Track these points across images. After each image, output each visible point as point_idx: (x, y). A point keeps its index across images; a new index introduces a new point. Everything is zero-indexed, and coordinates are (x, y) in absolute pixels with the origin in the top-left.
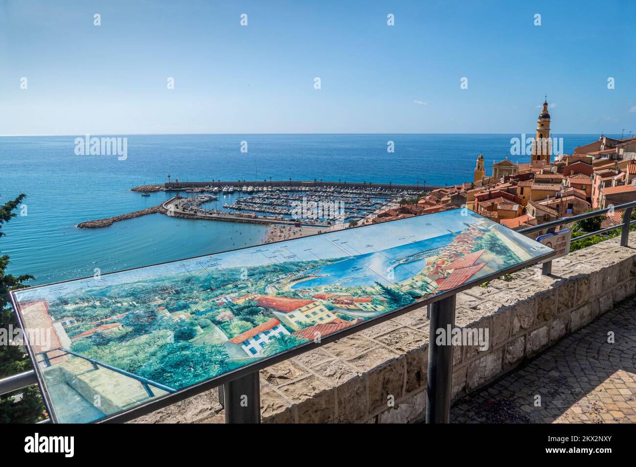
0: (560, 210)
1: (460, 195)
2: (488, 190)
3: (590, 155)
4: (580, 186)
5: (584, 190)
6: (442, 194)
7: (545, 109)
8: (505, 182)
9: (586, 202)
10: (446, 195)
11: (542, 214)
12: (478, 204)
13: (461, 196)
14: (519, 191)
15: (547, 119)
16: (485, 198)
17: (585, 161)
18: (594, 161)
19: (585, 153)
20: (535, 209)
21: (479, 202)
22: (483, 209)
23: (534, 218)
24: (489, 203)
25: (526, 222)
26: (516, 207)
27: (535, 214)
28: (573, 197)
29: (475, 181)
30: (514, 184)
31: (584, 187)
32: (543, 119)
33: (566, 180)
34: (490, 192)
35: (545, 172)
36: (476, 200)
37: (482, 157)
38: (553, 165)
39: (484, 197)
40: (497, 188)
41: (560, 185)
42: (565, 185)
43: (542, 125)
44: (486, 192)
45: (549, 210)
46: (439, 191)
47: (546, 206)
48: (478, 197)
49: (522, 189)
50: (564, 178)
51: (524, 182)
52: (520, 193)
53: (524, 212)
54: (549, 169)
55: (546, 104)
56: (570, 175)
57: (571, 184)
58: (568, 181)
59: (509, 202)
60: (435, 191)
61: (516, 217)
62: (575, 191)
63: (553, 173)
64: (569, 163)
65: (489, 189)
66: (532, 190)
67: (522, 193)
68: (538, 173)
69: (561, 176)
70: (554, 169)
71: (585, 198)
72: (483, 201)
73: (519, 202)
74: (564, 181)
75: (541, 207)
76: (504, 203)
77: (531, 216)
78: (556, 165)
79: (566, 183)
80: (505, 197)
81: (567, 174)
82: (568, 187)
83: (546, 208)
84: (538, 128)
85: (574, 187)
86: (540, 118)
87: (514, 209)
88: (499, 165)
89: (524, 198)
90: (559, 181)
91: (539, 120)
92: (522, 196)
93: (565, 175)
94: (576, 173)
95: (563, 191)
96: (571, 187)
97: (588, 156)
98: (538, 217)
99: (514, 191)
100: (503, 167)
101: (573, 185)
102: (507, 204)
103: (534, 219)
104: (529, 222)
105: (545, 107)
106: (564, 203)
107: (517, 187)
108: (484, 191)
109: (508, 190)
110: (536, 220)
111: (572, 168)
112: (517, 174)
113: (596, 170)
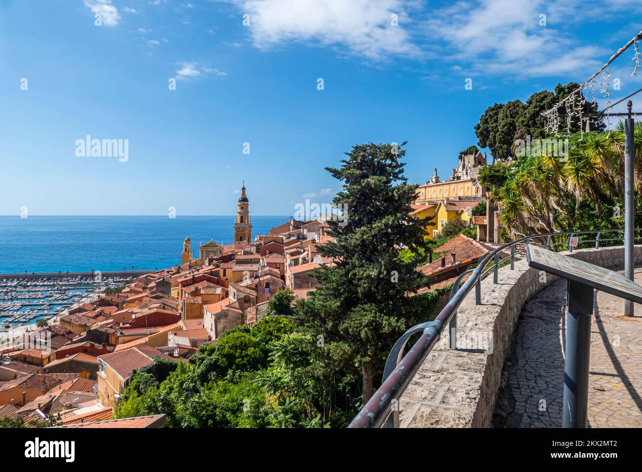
0: (259, 290)
1: (165, 280)
2: (192, 274)
3: (282, 235)
4: (274, 266)
5: (278, 268)
6: (149, 279)
7: (244, 193)
8: (210, 264)
9: (280, 280)
10: (153, 280)
11: (242, 295)
12: (182, 290)
13: (166, 282)
14: (221, 273)
15: (246, 203)
16: (189, 283)
17: (277, 241)
18: (285, 241)
19: (277, 234)
20: (236, 291)
21: (183, 288)
22: (187, 295)
23: (236, 300)
24: (192, 288)
25: (227, 306)
26: (219, 290)
27: (236, 296)
28: (269, 276)
29: (183, 264)
30: (218, 266)
31: (278, 266)
32: (242, 203)
33: (263, 260)
34: (193, 276)
35: (246, 253)
36: (180, 285)
37: (189, 240)
38: (252, 245)
39: (187, 282)
40: (201, 271)
41: (258, 265)
42: (262, 265)
43: (242, 208)
44: (190, 277)
45: (249, 291)
46: (146, 277)
47: (246, 287)
48: (181, 282)
49: (225, 271)
50: (261, 257)
51: (226, 264)
52: (223, 275)
53: (227, 294)
54: (249, 249)
55: (244, 189)
56: (266, 255)
57: (267, 263)
58: (265, 260)
59: (212, 285)
60: (142, 276)
61: (219, 301)
62: (270, 271)
63: (252, 254)
64: (265, 244)
65: (193, 272)
66: (233, 272)
67: (224, 275)
68: (239, 254)
69: (258, 256)
70: (253, 249)
71: (279, 276)
72: (187, 286)
73: (222, 284)
74: (261, 261)
75: (242, 289)
76: (207, 287)
77: (233, 299)
78: (254, 246)
79: (263, 262)
80: (209, 280)
81: (264, 254)
82: (264, 267)
83: (246, 289)
84: (239, 211)
85: (270, 266)
86: (240, 201)
87: (217, 293)
88: (205, 246)
89: (227, 279)
90: (257, 261)
91: (239, 203)
92: (225, 278)
93: (262, 255)
94: (270, 253)
95: (260, 271)
96: (267, 266)
97: (280, 236)
98: (239, 299)
99: (216, 274)
100: (209, 249)
101: (269, 264)
102: (211, 287)
103: (235, 302)
104: (231, 306)
105: (243, 192)
106: (262, 282)
107: (219, 269)
108: (188, 275)
109: (212, 273)
110: (237, 303)
111: (267, 248)
112: (221, 256)
113: (287, 249)
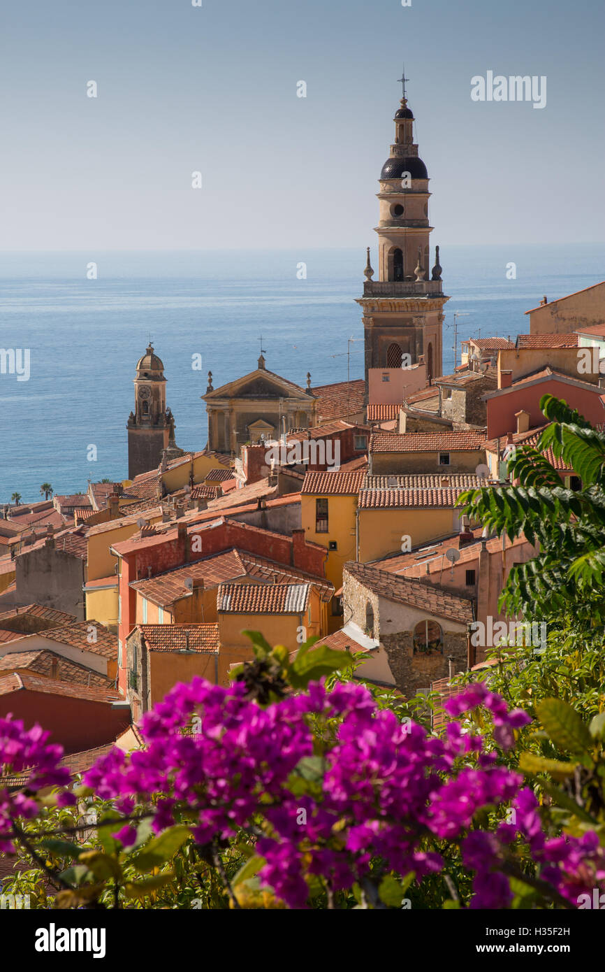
1: (58, 547)
2: (175, 521)
3: (591, 337)
7: (404, 137)
8: (253, 478)
11: (406, 620)
12: (133, 592)
13: (62, 554)
14: (307, 517)
15: (415, 182)
16: (163, 559)
17: (570, 364)
19: (571, 329)
20: (374, 600)
21: (136, 584)
23: (376, 642)
24: (181, 584)
26: (298, 596)
27: (376, 625)
32: (398, 183)
33: (501, 455)
34: (182, 528)
35: (417, 424)
36: (125, 570)
38: (447, 388)
39: (157, 557)
40: (215, 505)
41: (477, 481)
42: (496, 478)
43: (399, 209)
44: (167, 534)
45: (435, 600)
47: (425, 582)
48: (130, 557)
49: (322, 506)
50: (490, 444)
52: (313, 525)
53: (334, 615)
54: (432, 407)
55: (405, 114)
56: (516, 432)
59: (268, 570)
63: (449, 426)
64: (509, 379)
65: (180, 512)
66: (364, 509)
67: (322, 527)
68: (388, 426)
69: (480, 438)
70: (454, 406)
72: (157, 573)
74: (492, 460)
75: (400, 589)
76: (245, 581)
77: (361, 635)
78: (460, 388)
79: (500, 467)
80: (254, 547)
81: (505, 428)
83: (424, 592)
84: (381, 223)
86: (387, 176)
87: (291, 605)
88: (232, 395)
89: (333, 545)
90: (472, 464)
91: (382, 188)
92: (324, 539)
93: (495, 434)
98: (392, 637)
99: (285, 520)
102: (261, 581)
103: (374, 652)
105: (402, 129)
106: (496, 562)
107: (297, 497)
108: (158, 526)
109: (263, 517)
110: (383, 656)
